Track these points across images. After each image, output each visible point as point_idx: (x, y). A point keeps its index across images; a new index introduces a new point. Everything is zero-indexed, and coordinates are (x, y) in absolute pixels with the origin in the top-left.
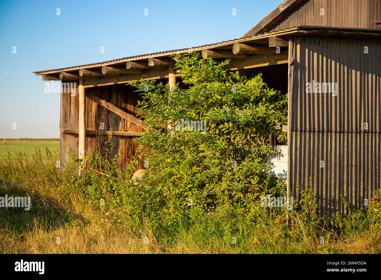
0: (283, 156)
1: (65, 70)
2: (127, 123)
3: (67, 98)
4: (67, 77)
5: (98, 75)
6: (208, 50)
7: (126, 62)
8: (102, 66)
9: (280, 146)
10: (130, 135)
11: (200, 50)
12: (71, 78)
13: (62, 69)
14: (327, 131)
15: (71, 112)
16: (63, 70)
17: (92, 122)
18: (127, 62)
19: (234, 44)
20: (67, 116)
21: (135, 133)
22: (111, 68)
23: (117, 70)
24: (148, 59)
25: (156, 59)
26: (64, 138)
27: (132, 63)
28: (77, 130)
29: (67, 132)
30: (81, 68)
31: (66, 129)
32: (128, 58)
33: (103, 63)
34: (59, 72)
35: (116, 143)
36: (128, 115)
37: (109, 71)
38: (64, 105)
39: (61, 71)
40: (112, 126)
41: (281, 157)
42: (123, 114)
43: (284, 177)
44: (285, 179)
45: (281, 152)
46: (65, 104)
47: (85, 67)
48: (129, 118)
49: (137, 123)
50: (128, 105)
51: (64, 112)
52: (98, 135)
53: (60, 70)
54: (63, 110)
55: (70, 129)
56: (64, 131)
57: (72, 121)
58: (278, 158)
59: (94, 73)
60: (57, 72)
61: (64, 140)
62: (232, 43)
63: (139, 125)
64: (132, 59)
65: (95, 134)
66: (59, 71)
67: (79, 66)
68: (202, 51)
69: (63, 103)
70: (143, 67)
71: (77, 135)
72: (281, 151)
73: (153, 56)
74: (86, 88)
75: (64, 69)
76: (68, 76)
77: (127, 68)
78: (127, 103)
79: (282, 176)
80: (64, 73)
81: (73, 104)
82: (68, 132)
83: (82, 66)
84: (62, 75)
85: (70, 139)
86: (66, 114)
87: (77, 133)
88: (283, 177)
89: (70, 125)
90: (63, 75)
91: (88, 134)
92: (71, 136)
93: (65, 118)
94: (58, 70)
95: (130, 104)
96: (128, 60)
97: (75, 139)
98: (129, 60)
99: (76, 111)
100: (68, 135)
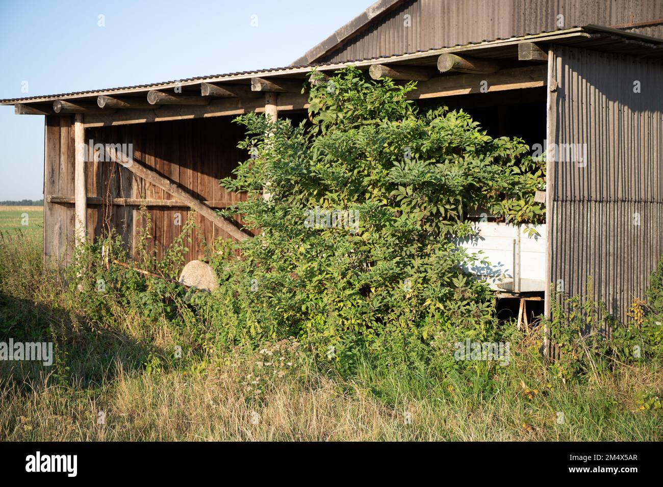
0: (483, 239)
1: (66, 97)
2: (145, 184)
3: (54, 144)
4: (66, 109)
5: (129, 105)
6: (382, 64)
7: (200, 84)
8: (149, 91)
9: (477, 223)
10: (151, 204)
11: (366, 64)
12: (73, 110)
13: (58, 96)
14: (588, 201)
15: (61, 167)
16: (61, 98)
17: (93, 184)
18: (203, 83)
19: (440, 55)
20: (55, 174)
21: (159, 200)
22: (164, 94)
23: (173, 98)
24: (250, 80)
25: (264, 80)
26: (51, 209)
27: (212, 86)
28: (73, 197)
29: (56, 200)
30: (101, 93)
31: (54, 196)
32: (205, 78)
33: (151, 86)
34: (53, 101)
35: (130, 218)
36: (149, 172)
37: (161, 100)
38: (50, 156)
39: (56, 98)
40: (124, 190)
41: (480, 240)
42: (142, 171)
43: (485, 272)
44: (485, 276)
45: (478, 233)
46: (52, 154)
47: (111, 93)
48: (150, 177)
49: (162, 185)
50: (147, 156)
51: (50, 167)
52: (106, 205)
53: (54, 96)
54: (48, 163)
55: (60, 195)
56: (53, 198)
57: (63, 182)
58: (474, 242)
59: (123, 103)
60: (47, 99)
61: (51, 214)
62: (436, 54)
63: (163, 188)
64: (214, 80)
65: (101, 203)
66: (52, 99)
67: (98, 91)
68: (370, 66)
69: (48, 152)
70: (228, 93)
71: (72, 206)
72: (480, 230)
73: (261, 75)
74: (87, 128)
75: (63, 95)
76: (69, 108)
77: (203, 95)
78: (146, 154)
79: (479, 271)
80: (62, 102)
81: (64, 154)
82: (59, 200)
83: (103, 91)
84: (59, 106)
85: (61, 212)
86: (53, 170)
87: (72, 202)
88: (482, 272)
89: (60, 188)
90: (61, 104)
91: (90, 204)
92: (62, 207)
93: (52, 176)
94: (49, 97)
95: (150, 155)
96: (205, 81)
97: (68, 212)
98: (208, 80)
99: (70, 165)
100: (56, 205)
